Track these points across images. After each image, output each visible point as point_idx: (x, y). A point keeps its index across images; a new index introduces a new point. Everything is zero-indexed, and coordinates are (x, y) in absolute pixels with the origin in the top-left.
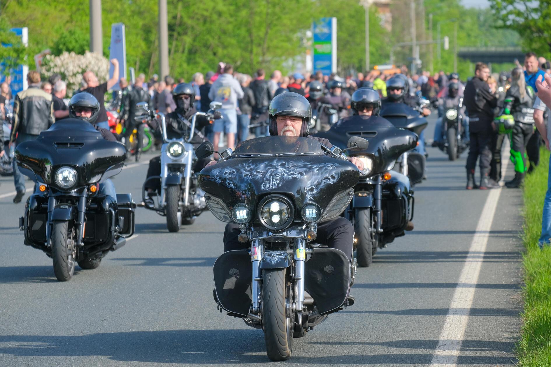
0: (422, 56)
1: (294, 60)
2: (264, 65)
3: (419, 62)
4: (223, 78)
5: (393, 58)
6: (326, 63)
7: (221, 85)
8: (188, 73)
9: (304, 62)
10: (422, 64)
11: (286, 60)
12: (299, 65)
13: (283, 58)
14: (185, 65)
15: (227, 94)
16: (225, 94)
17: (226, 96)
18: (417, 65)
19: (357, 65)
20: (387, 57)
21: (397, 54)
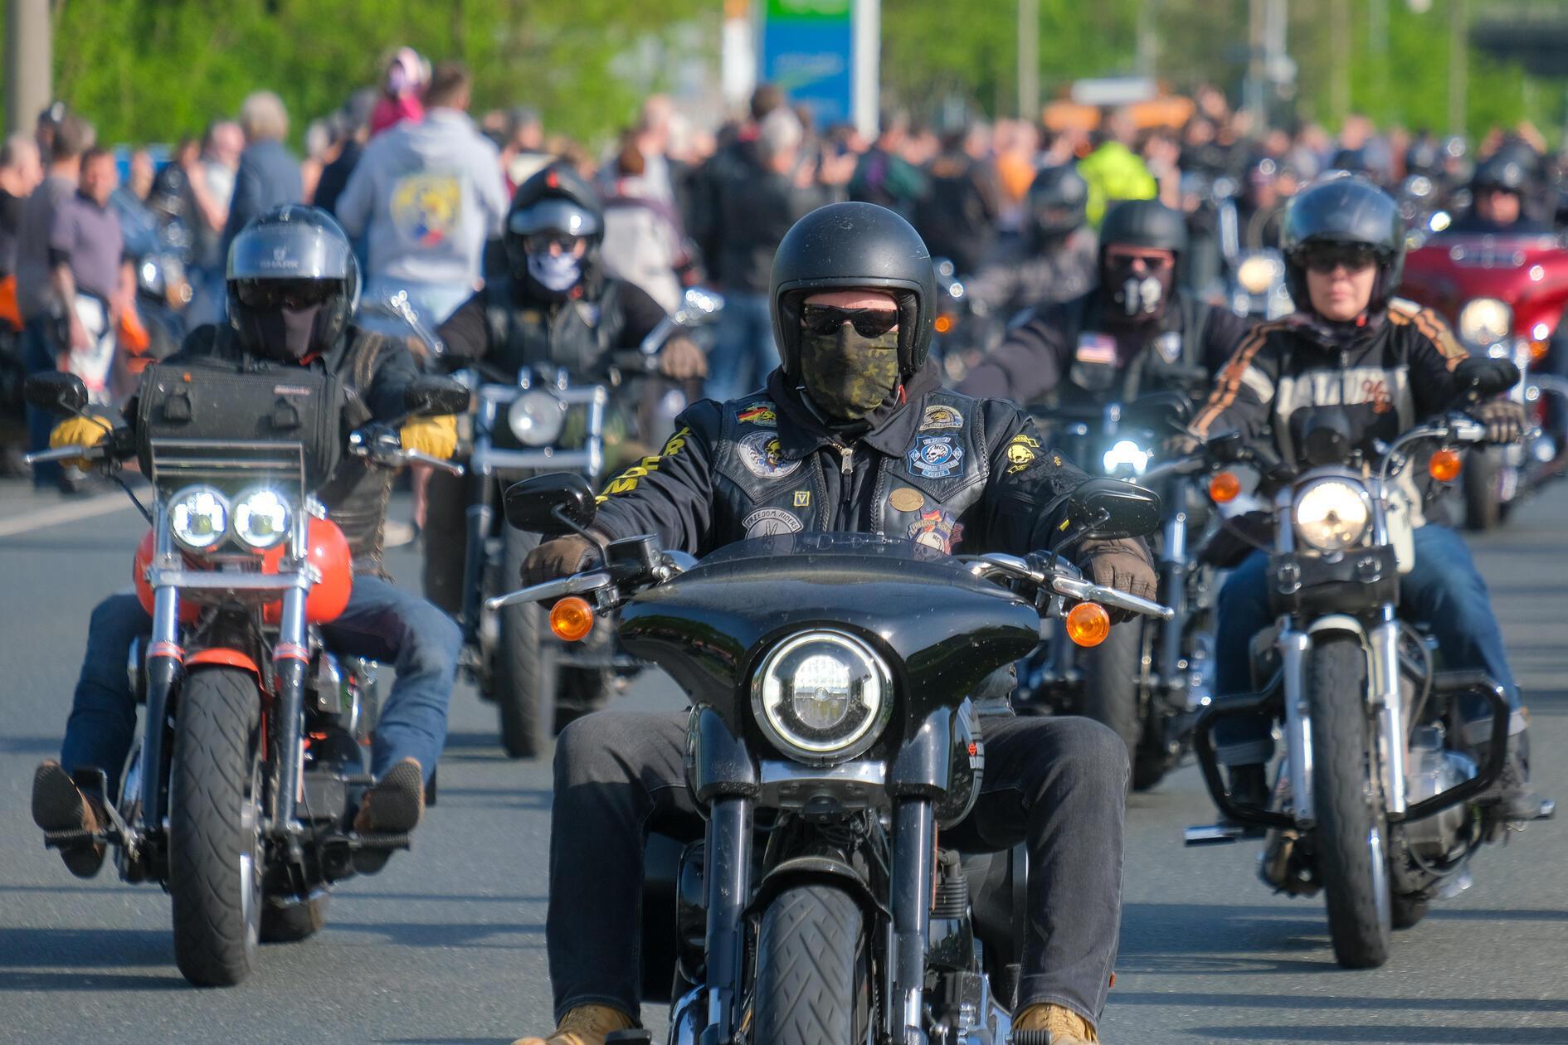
0: (1298, 39)
1: (665, 45)
2: (521, 68)
3: (1281, 69)
4: (426, 132)
5: (1150, 45)
6: (822, 66)
7: (414, 164)
8: (137, 97)
9: (713, 58)
10: (1299, 79)
11: (629, 43)
12: (693, 73)
13: (613, 34)
14: (124, 59)
15: (443, 211)
16: (433, 209)
17: (436, 222)
18: (1269, 84)
19: (974, 78)
20: (1122, 38)
21: (1172, 26)
